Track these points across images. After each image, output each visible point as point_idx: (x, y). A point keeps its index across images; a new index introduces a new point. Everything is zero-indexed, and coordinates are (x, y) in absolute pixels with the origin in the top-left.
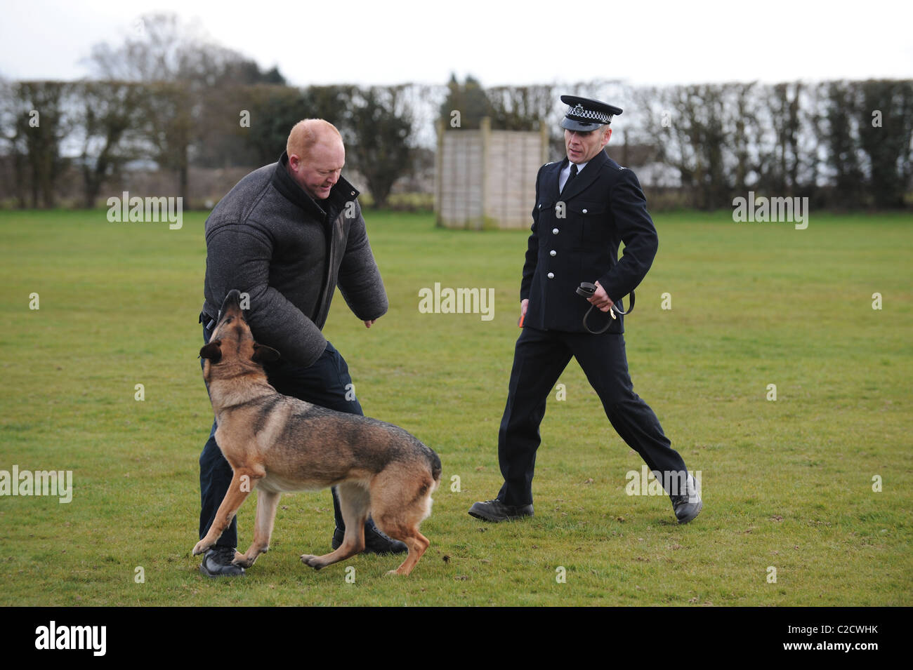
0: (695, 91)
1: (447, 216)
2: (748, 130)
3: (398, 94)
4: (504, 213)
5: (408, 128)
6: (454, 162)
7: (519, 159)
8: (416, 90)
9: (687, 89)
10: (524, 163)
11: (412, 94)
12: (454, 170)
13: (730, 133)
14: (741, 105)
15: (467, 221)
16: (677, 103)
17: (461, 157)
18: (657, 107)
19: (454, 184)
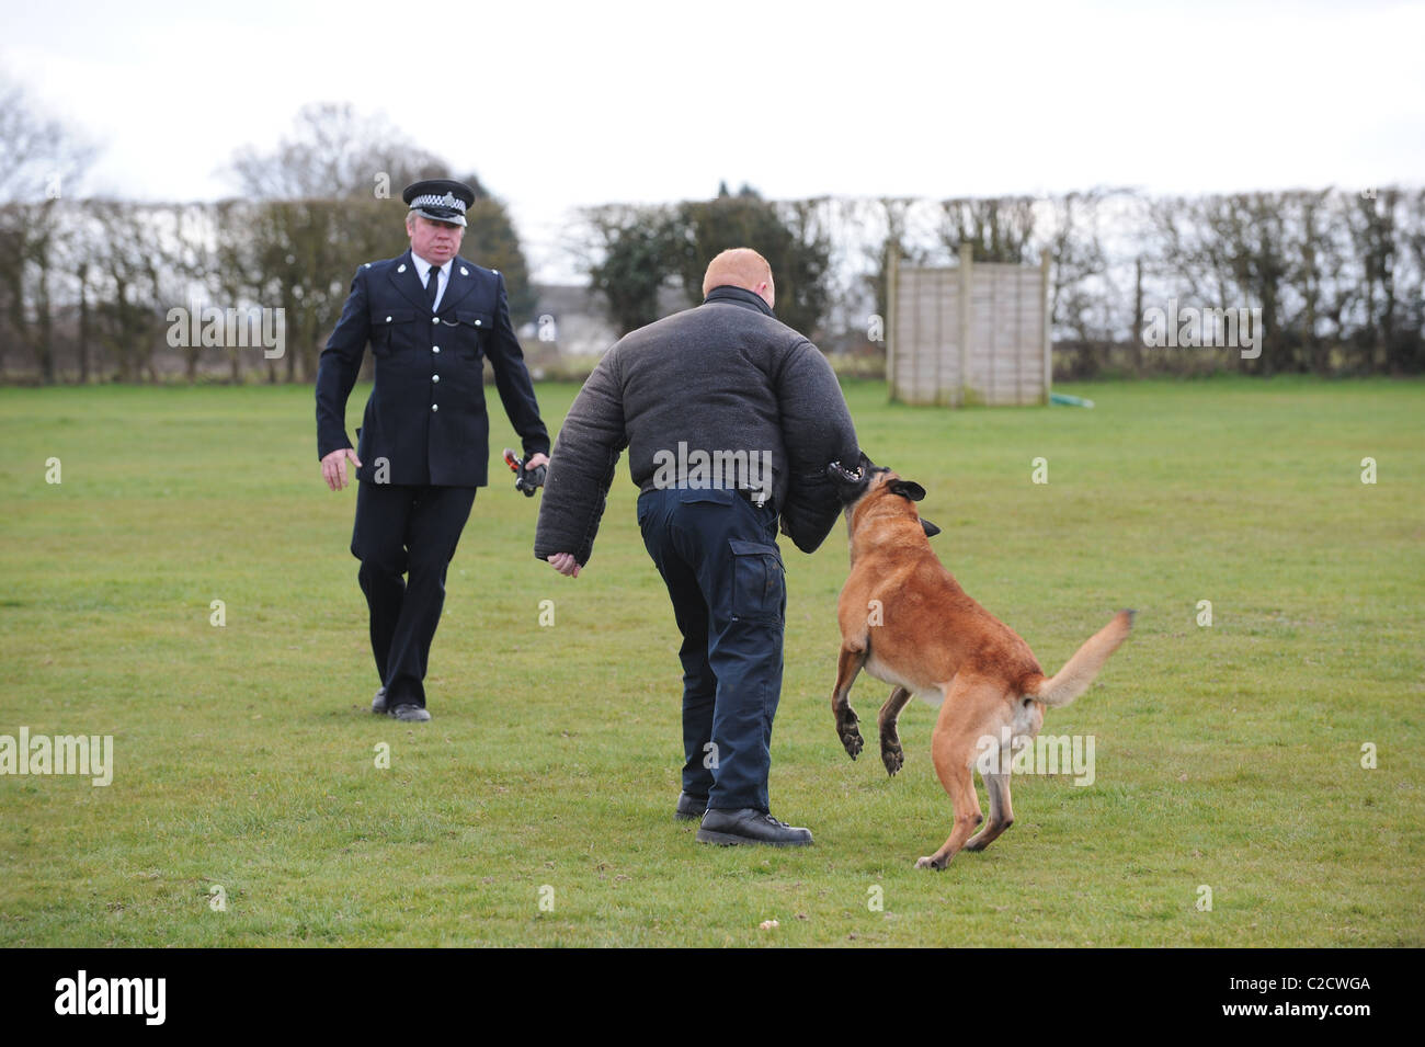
0: (1243, 201)
1: (906, 386)
2: (1320, 259)
3: (810, 212)
4: (992, 383)
5: (823, 262)
6: (917, 309)
7: (1011, 304)
8: (835, 206)
9: (1230, 200)
10: (1019, 310)
11: (828, 213)
12: (917, 320)
13: (1293, 262)
14: (1309, 223)
15: (938, 394)
16: (1215, 222)
17: (928, 302)
18: (1185, 228)
19: (917, 341)
